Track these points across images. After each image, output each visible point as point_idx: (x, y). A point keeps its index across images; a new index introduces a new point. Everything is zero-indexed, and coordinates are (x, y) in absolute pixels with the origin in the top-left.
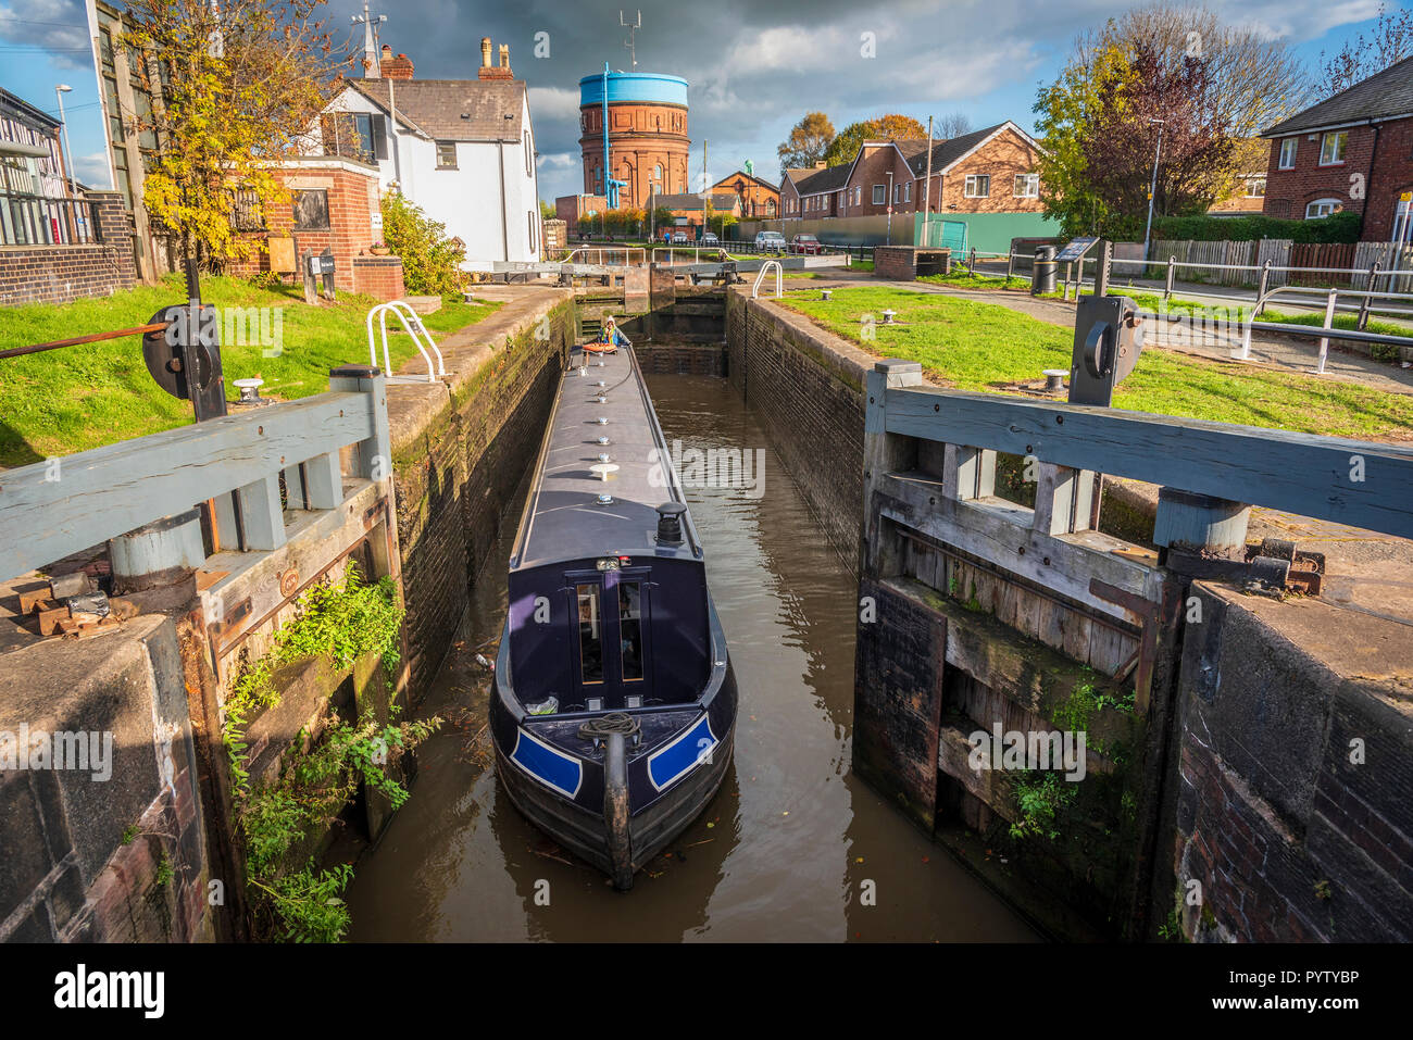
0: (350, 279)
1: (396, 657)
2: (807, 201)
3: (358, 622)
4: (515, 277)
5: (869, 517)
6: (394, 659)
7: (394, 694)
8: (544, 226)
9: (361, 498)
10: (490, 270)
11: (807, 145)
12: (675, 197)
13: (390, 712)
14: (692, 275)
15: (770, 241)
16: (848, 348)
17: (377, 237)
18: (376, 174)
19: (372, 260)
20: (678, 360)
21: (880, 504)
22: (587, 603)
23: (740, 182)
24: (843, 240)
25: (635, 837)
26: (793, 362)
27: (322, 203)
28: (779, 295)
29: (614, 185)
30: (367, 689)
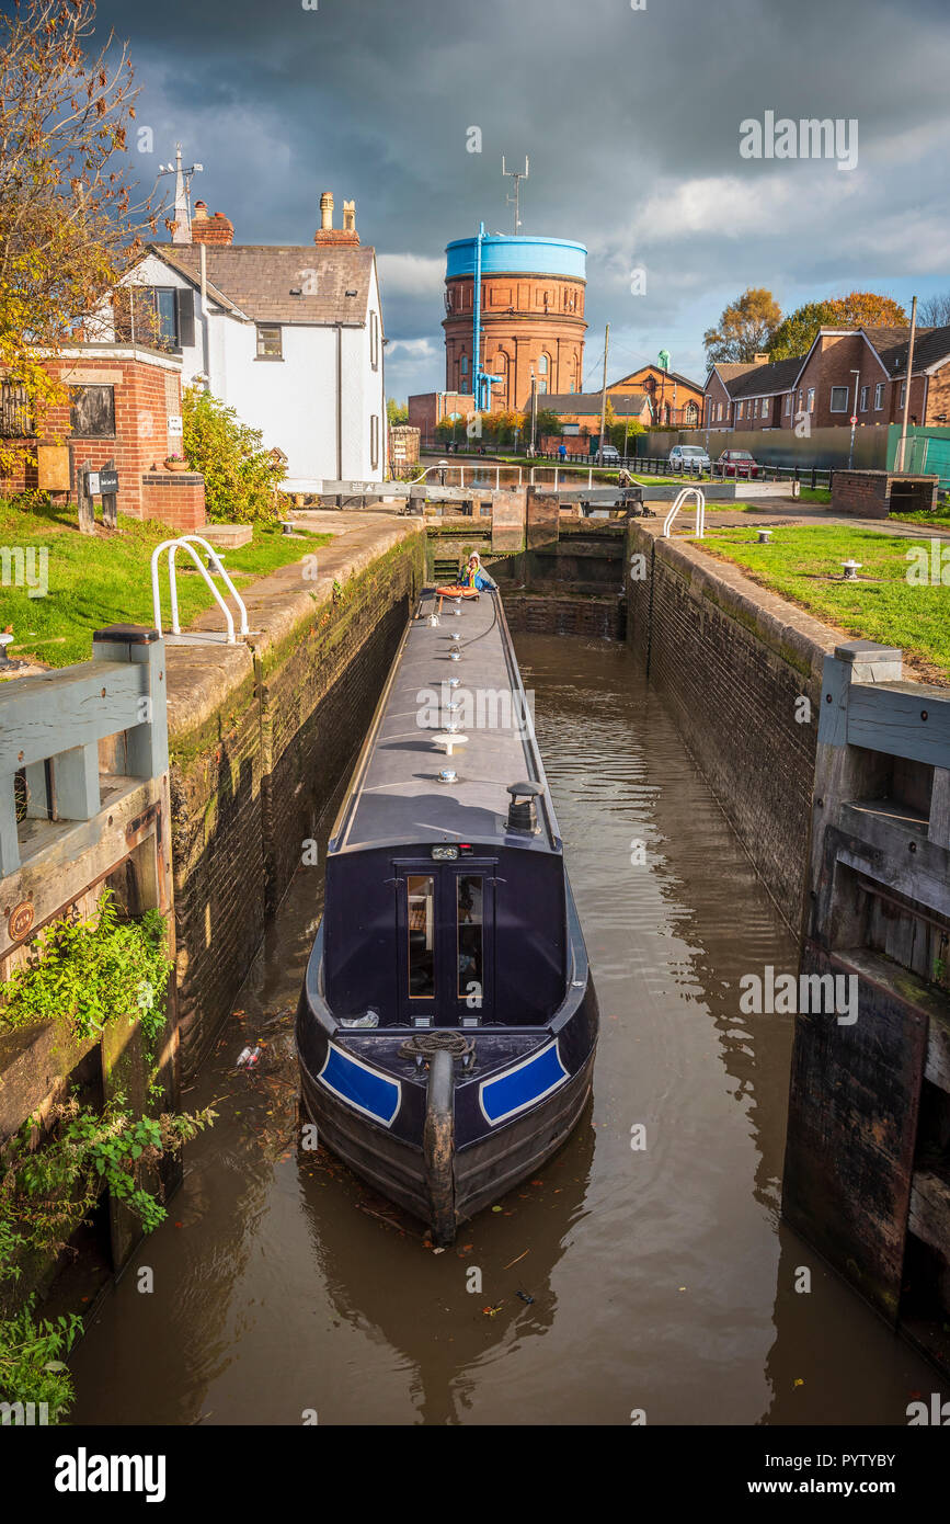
0: (137, 500)
1: (160, 1021)
2: (741, 406)
3: (110, 974)
4: (350, 500)
5: (819, 861)
6: (157, 1023)
7: (156, 1070)
8: (390, 434)
9: (124, 806)
10: (318, 490)
11: (743, 333)
12: (565, 397)
13: (149, 1095)
14: (582, 504)
15: (689, 458)
16: (794, 614)
17: (175, 448)
18: (178, 366)
19: (166, 477)
20: (559, 615)
21: (836, 845)
22: (421, 906)
23: (651, 379)
24: (788, 459)
25: (461, 1177)
26: (715, 629)
27: (107, 403)
28: (699, 534)
29: (484, 381)
30: (120, 1063)
